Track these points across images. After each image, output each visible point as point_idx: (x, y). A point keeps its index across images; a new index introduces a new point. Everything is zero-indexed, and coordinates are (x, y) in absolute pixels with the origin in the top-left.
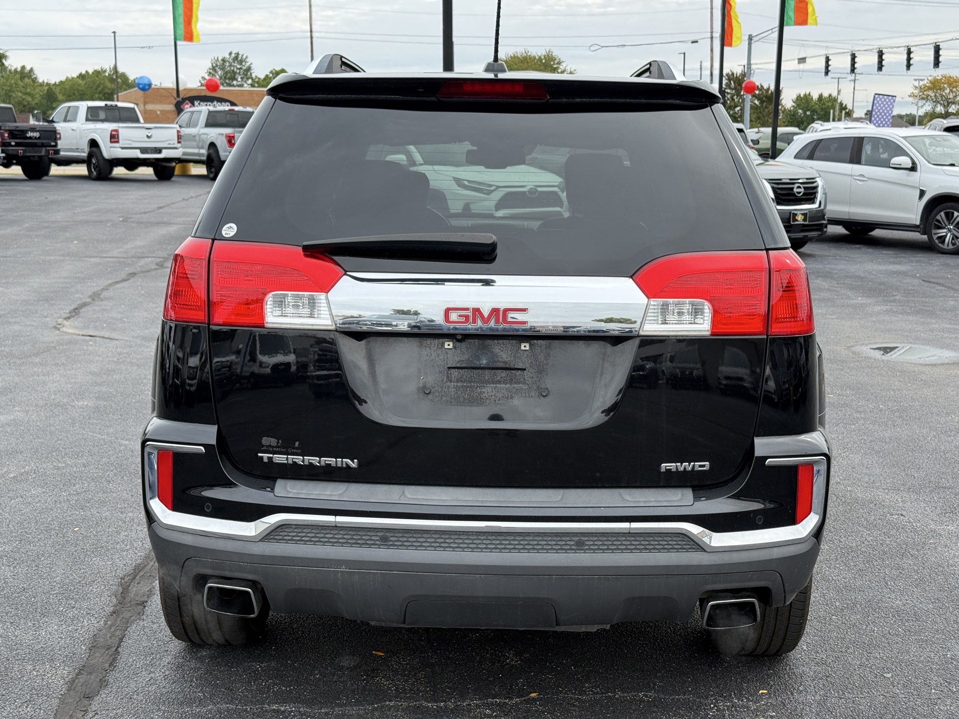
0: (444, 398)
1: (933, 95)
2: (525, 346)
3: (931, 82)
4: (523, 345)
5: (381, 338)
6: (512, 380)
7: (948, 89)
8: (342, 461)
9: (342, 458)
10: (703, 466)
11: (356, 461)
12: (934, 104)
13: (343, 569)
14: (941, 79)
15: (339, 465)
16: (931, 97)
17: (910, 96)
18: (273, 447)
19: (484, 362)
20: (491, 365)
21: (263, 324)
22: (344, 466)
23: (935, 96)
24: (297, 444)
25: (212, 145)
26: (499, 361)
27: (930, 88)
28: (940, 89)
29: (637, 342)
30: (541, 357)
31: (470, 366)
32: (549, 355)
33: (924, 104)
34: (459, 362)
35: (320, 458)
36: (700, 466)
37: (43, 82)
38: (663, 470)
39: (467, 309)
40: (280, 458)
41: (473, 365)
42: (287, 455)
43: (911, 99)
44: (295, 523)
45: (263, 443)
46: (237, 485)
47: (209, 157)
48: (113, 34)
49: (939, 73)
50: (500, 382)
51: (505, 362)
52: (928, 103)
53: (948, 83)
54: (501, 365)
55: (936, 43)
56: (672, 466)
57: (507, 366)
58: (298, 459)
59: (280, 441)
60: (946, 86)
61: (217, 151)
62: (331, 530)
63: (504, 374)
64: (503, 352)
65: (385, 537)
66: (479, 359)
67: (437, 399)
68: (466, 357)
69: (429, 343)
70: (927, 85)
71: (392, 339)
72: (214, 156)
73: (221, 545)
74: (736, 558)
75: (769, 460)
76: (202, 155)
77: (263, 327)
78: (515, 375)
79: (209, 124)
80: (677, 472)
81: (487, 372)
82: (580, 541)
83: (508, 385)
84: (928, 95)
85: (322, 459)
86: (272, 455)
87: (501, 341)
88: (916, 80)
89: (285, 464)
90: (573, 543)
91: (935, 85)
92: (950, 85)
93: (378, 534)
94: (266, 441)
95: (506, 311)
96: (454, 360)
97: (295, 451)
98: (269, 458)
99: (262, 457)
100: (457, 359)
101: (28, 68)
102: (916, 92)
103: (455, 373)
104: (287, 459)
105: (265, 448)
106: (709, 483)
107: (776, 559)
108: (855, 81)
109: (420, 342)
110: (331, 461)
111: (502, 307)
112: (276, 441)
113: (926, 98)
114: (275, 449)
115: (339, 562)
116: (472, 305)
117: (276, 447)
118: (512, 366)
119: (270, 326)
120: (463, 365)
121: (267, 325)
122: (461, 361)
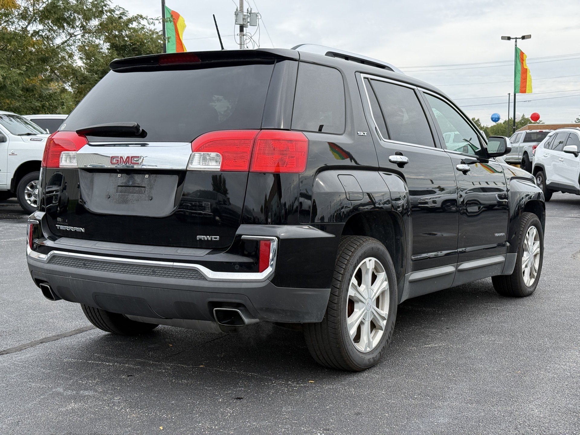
0: (114, 200)
2: (147, 176)
4: (146, 175)
6: (140, 192)
8: (80, 229)
10: (216, 238)
11: (84, 229)
13: (70, 277)
18: (60, 222)
19: (131, 183)
20: (133, 185)
22: (80, 231)
24: (67, 220)
25: (526, 153)
26: (136, 183)
30: (152, 182)
31: (125, 185)
32: (155, 180)
34: (122, 183)
36: (215, 238)
37: (484, 126)
38: (198, 239)
39: (118, 157)
40: (62, 227)
41: (127, 185)
42: (64, 226)
44: (58, 255)
45: (58, 220)
46: (45, 238)
47: (523, 159)
48: (508, 95)
50: (135, 193)
51: (138, 184)
54: (137, 185)
56: (202, 237)
57: (139, 186)
58: (67, 228)
61: (528, 156)
62: (68, 259)
63: (137, 189)
64: (138, 178)
65: (85, 263)
66: (129, 182)
67: (112, 201)
68: (125, 181)
69: (112, 174)
72: (526, 159)
73: (38, 265)
74: (221, 285)
75: (243, 236)
76: (519, 159)
78: (141, 190)
79: (525, 141)
80: (204, 240)
81: (131, 188)
82: (154, 270)
83: (138, 194)
85: (74, 228)
89: (64, 230)
90: (151, 271)
93: (83, 261)
95: (132, 157)
96: (120, 183)
97: (66, 224)
98: (59, 227)
99: (57, 226)
101: (476, 119)
103: (120, 188)
104: (64, 228)
105: (58, 222)
106: (220, 247)
107: (243, 288)
109: (110, 174)
111: (130, 155)
112: (62, 219)
115: (69, 274)
116: (120, 155)
117: (61, 222)
118: (141, 186)
119: (62, 167)
120: (123, 185)
121: (60, 167)
122: (123, 183)
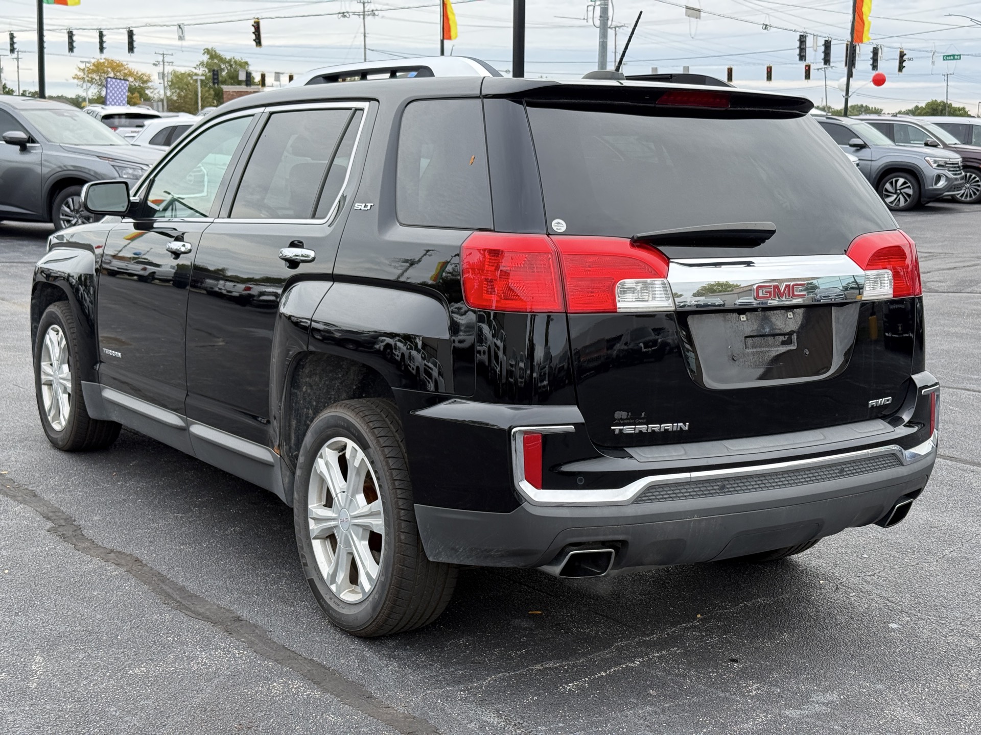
0: (746, 363)
1: (97, 78)
2: (790, 315)
3: (94, 65)
4: (788, 314)
5: (697, 316)
7: (112, 73)
8: (677, 426)
9: (677, 423)
10: (888, 400)
11: (687, 424)
12: (100, 87)
13: (696, 518)
14: (104, 63)
15: (675, 429)
16: (96, 80)
17: (74, 78)
18: (624, 419)
19: (767, 330)
20: (771, 332)
21: (616, 309)
22: (679, 429)
23: (100, 79)
24: (643, 414)
26: (776, 329)
27: (93, 71)
28: (104, 73)
29: (859, 305)
31: (759, 334)
33: (90, 87)
34: (751, 331)
35: (660, 425)
38: (870, 406)
40: (629, 429)
41: (761, 334)
42: (635, 425)
43: (76, 81)
45: (616, 418)
46: (603, 456)
49: (102, 58)
50: (779, 346)
51: (780, 330)
52: (93, 86)
53: (110, 67)
54: (778, 332)
55: (129, 28)
56: (874, 402)
57: (782, 333)
58: (643, 428)
59: (630, 414)
60: (109, 70)
62: (686, 485)
63: (781, 338)
64: (777, 320)
65: (723, 485)
66: (764, 328)
67: (742, 364)
68: (755, 327)
69: (730, 317)
70: (91, 68)
71: (704, 316)
73: (598, 513)
75: (923, 391)
77: (616, 312)
80: (877, 406)
81: (770, 338)
84: (92, 79)
85: (662, 425)
86: (622, 427)
87: (775, 312)
88: (82, 62)
89: (632, 433)
91: (98, 68)
92: (113, 69)
93: (718, 484)
94: (619, 415)
96: (748, 330)
97: (641, 421)
98: (620, 430)
99: (614, 430)
100: (750, 329)
102: (81, 74)
103: (750, 341)
104: (635, 429)
105: (617, 421)
108: (18, 59)
109: (724, 317)
110: (668, 426)
112: (627, 413)
113: (91, 81)
114: (625, 421)
115: (693, 513)
117: (626, 419)
118: (785, 332)
119: (622, 310)
120: (755, 334)
121: (619, 310)
122: (753, 330)
